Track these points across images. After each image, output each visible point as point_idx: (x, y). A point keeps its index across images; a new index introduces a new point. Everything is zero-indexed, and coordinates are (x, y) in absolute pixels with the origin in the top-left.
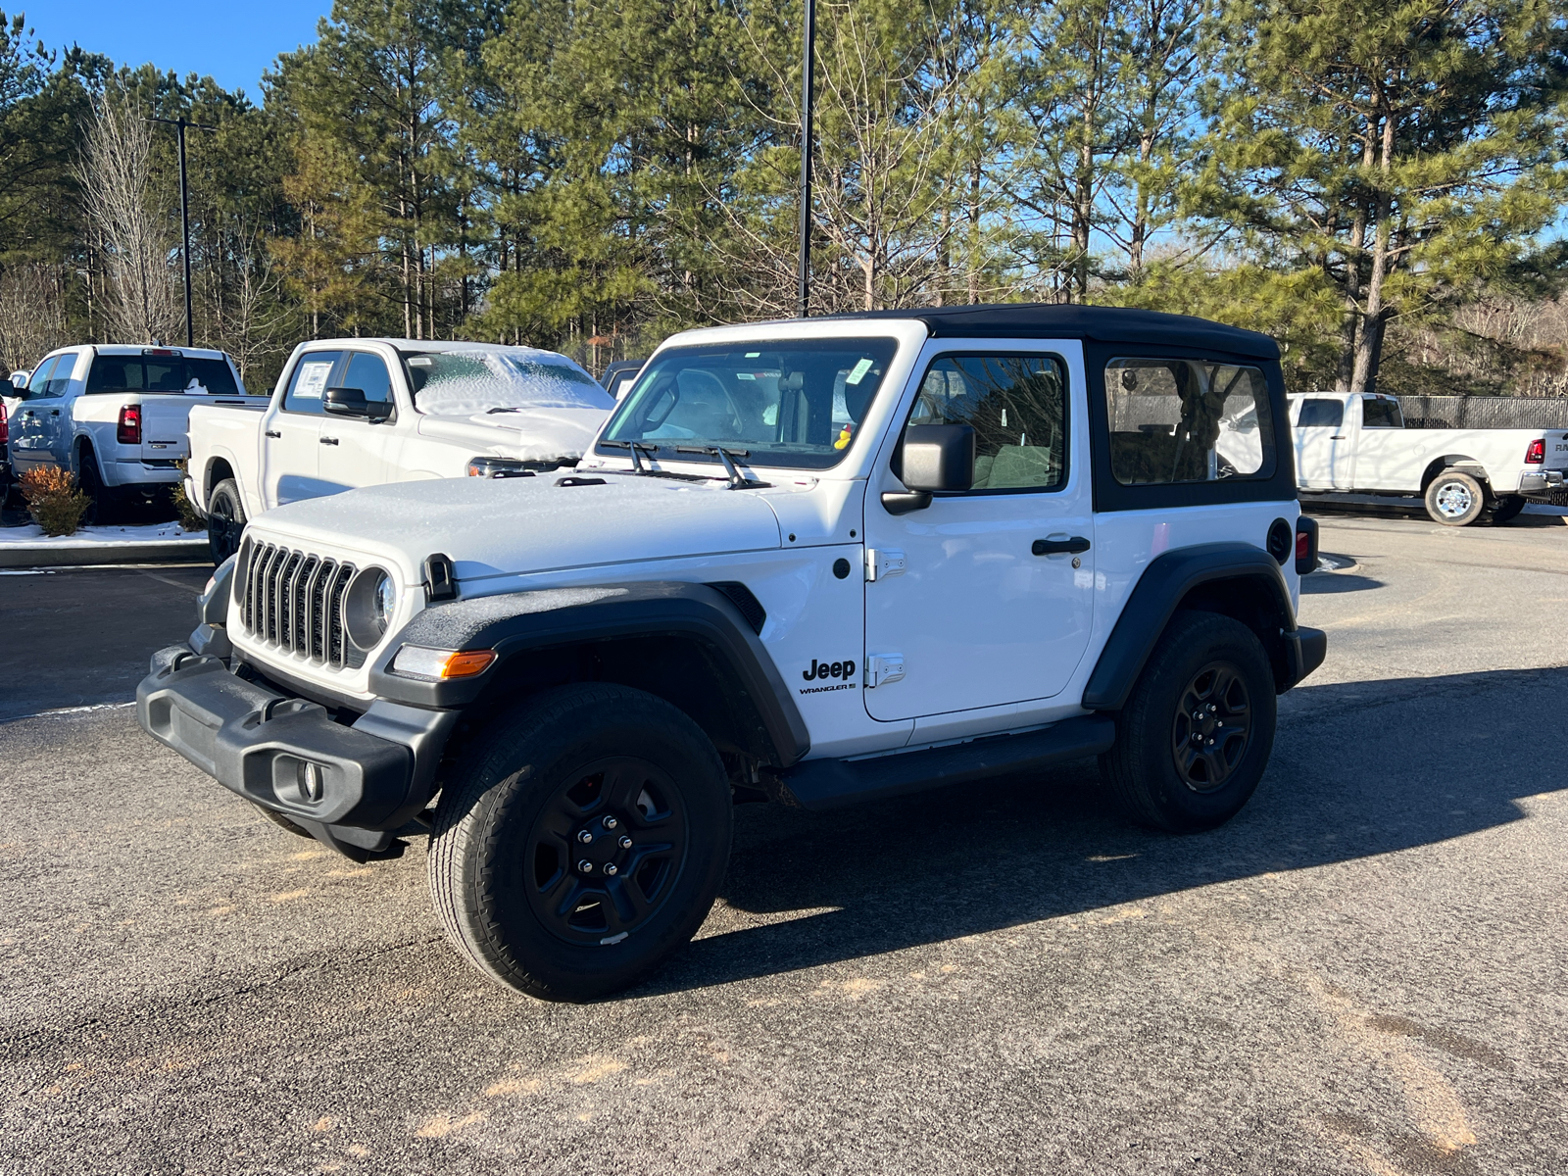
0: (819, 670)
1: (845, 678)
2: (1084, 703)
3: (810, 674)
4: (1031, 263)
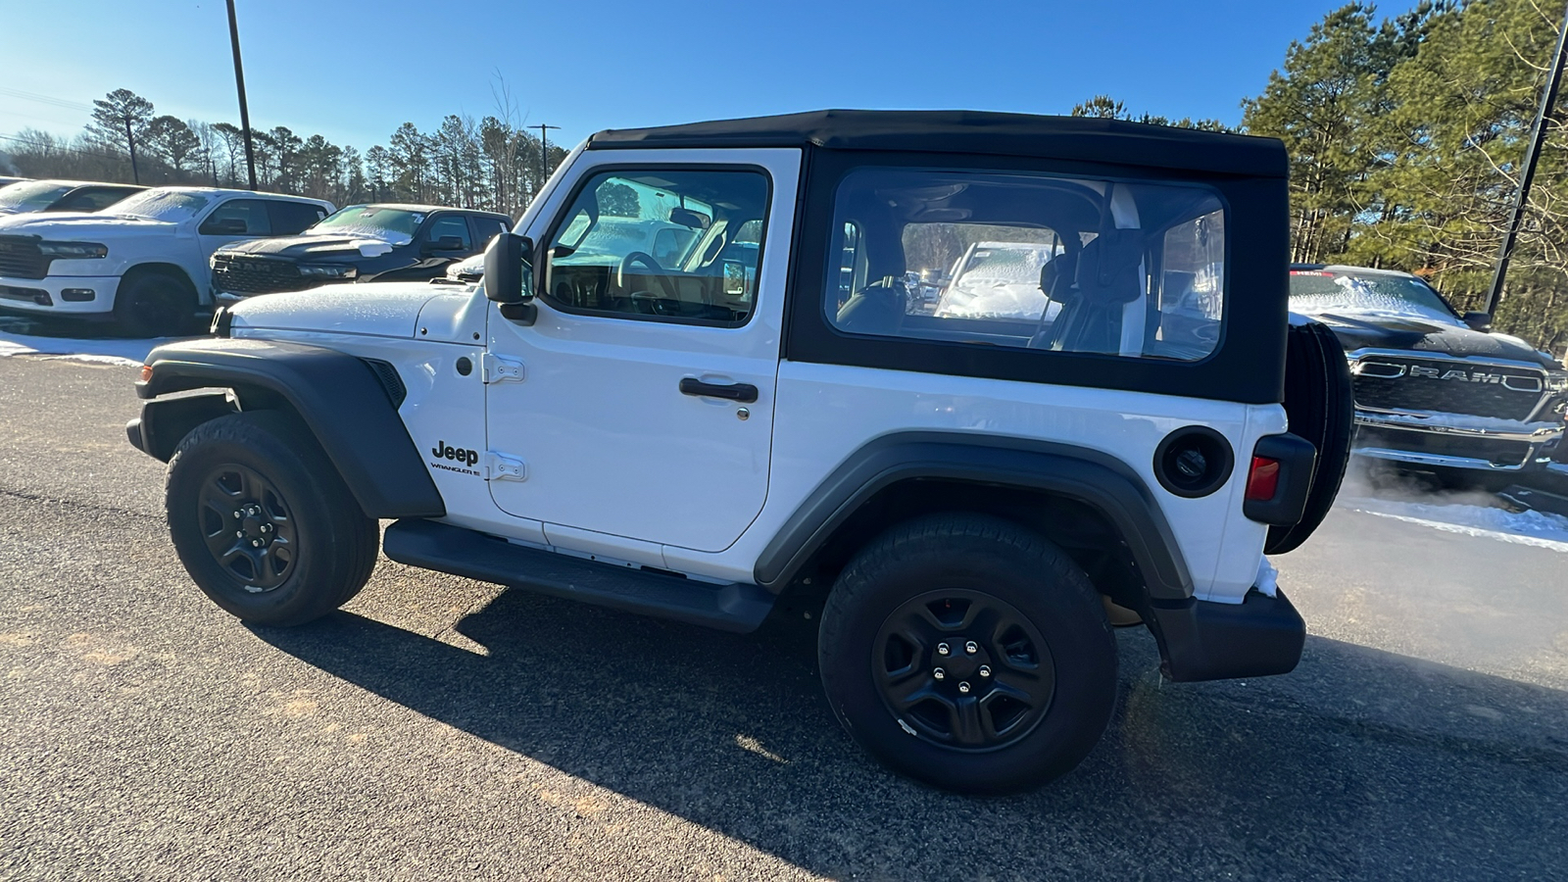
2: (757, 573)
3: (438, 452)
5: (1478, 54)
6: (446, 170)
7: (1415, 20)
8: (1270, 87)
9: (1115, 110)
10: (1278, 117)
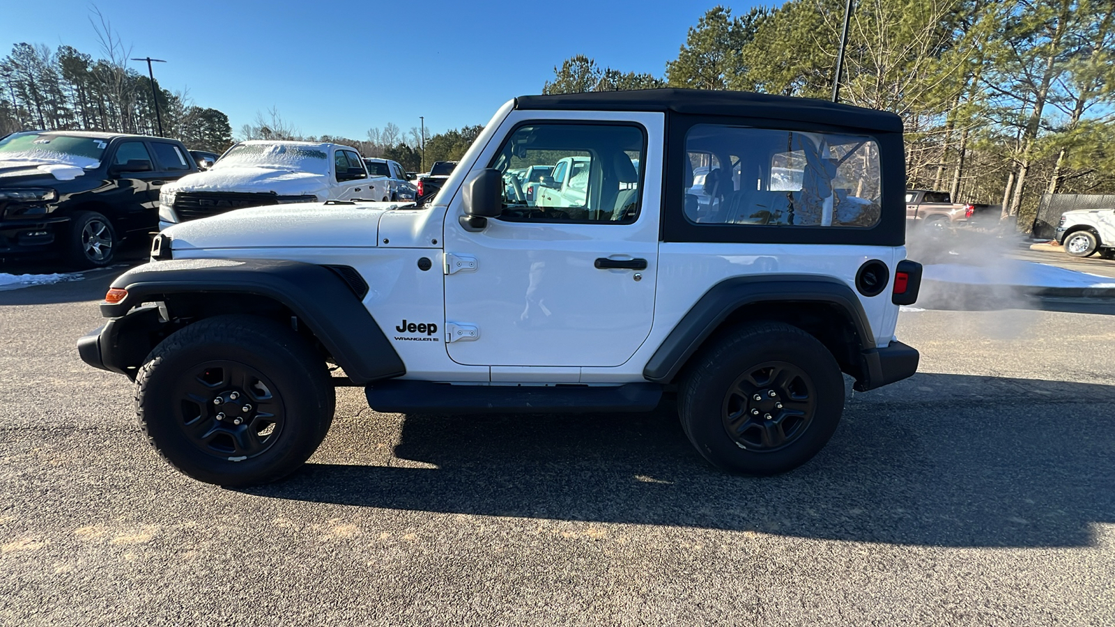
0: (406, 327)
1: (429, 334)
2: (646, 372)
3: (401, 328)
4: (997, 122)
5: (785, 42)
6: (24, 94)
7: (750, 19)
8: (681, 55)
9: (589, 64)
10: (687, 73)
